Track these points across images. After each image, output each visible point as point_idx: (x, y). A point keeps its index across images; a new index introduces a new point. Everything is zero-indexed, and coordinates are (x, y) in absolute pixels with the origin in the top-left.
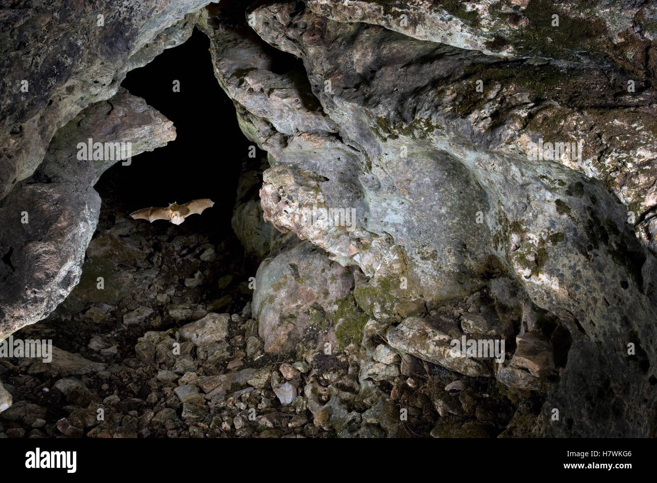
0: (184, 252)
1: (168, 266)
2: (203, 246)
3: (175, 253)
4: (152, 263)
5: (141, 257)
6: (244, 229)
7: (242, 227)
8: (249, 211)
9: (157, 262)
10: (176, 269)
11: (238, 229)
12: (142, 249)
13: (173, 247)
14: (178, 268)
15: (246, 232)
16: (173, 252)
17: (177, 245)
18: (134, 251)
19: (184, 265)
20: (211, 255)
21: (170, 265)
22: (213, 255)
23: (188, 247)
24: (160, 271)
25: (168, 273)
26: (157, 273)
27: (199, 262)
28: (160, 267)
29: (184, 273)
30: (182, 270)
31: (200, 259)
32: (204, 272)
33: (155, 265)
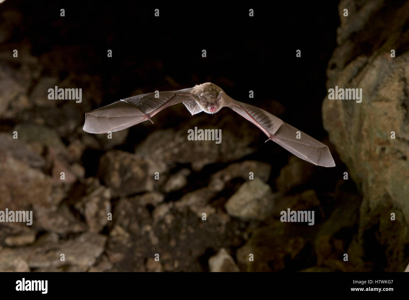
0: (177, 182)
1: (128, 230)
2: (235, 170)
3: (149, 186)
4: (82, 219)
5: (49, 199)
6: (359, 138)
7: (354, 129)
8: (376, 88)
9: (97, 216)
10: (155, 241)
11: (342, 134)
12: (49, 171)
13: (145, 167)
14: (160, 238)
15: (365, 145)
16: (143, 181)
17: (156, 161)
18: (26, 180)
19: (177, 228)
20: (258, 201)
21: (135, 226)
22: (266, 202)
23: (188, 166)
24: (107, 245)
25: (131, 251)
26: (98, 251)
27: (224, 219)
28: (106, 231)
29: (179, 253)
30: (173, 243)
31: (225, 211)
32: (240, 255)
33: (92, 223)
